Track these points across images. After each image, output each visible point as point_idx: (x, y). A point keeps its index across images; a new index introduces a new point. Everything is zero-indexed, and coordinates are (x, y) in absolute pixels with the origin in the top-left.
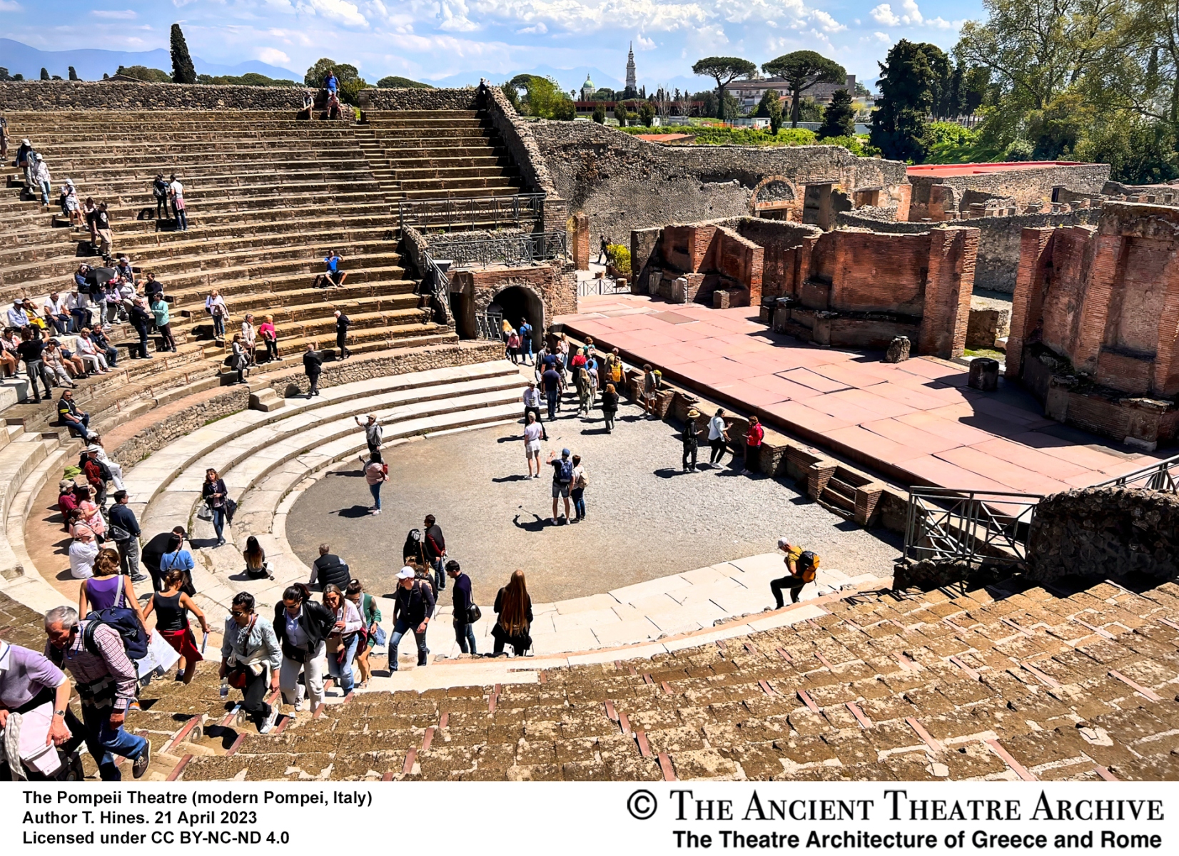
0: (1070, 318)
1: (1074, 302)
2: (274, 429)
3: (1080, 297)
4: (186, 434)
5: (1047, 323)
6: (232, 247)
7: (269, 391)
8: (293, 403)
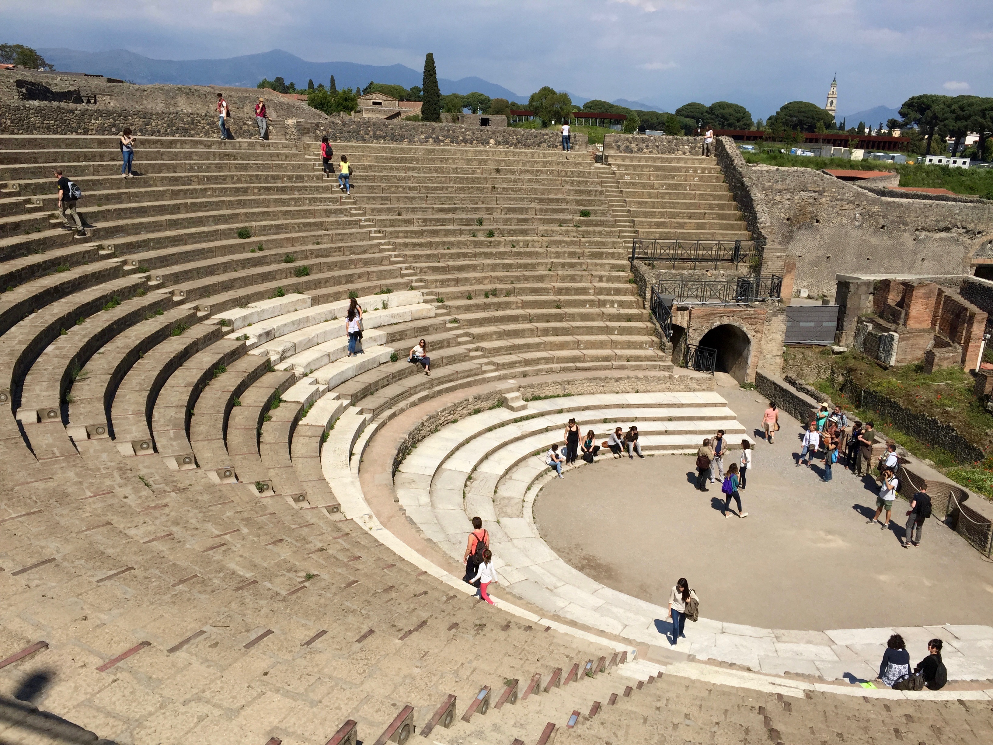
2: (520, 427)
4: (454, 422)
7: (516, 394)
8: (534, 407)
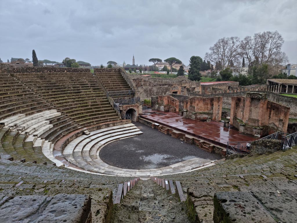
0: (242, 113)
1: (242, 110)
2: (90, 139)
3: (243, 109)
4: (73, 140)
5: (237, 114)
6: (74, 102)
7: (87, 131)
8: (92, 134)
